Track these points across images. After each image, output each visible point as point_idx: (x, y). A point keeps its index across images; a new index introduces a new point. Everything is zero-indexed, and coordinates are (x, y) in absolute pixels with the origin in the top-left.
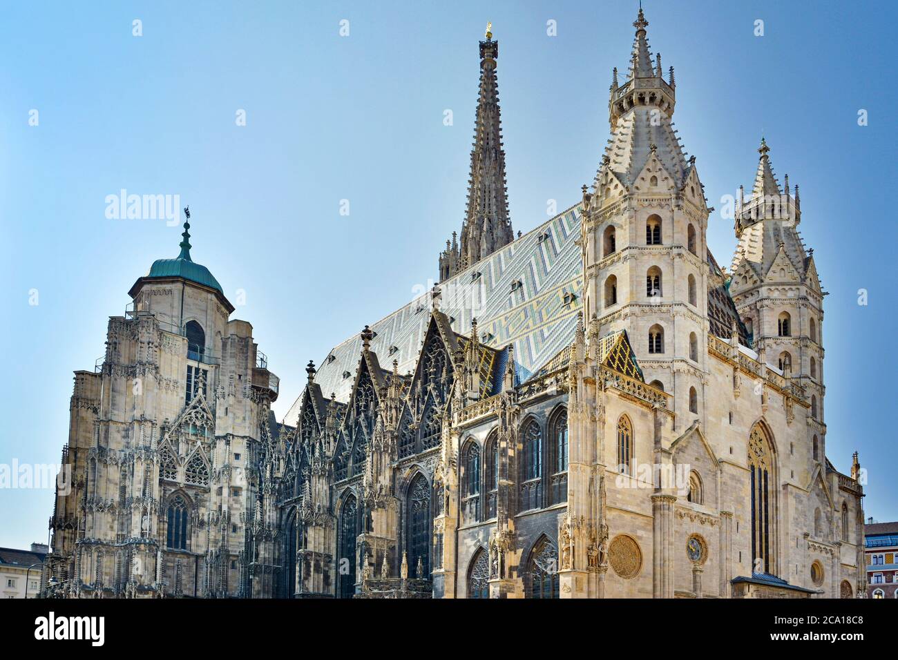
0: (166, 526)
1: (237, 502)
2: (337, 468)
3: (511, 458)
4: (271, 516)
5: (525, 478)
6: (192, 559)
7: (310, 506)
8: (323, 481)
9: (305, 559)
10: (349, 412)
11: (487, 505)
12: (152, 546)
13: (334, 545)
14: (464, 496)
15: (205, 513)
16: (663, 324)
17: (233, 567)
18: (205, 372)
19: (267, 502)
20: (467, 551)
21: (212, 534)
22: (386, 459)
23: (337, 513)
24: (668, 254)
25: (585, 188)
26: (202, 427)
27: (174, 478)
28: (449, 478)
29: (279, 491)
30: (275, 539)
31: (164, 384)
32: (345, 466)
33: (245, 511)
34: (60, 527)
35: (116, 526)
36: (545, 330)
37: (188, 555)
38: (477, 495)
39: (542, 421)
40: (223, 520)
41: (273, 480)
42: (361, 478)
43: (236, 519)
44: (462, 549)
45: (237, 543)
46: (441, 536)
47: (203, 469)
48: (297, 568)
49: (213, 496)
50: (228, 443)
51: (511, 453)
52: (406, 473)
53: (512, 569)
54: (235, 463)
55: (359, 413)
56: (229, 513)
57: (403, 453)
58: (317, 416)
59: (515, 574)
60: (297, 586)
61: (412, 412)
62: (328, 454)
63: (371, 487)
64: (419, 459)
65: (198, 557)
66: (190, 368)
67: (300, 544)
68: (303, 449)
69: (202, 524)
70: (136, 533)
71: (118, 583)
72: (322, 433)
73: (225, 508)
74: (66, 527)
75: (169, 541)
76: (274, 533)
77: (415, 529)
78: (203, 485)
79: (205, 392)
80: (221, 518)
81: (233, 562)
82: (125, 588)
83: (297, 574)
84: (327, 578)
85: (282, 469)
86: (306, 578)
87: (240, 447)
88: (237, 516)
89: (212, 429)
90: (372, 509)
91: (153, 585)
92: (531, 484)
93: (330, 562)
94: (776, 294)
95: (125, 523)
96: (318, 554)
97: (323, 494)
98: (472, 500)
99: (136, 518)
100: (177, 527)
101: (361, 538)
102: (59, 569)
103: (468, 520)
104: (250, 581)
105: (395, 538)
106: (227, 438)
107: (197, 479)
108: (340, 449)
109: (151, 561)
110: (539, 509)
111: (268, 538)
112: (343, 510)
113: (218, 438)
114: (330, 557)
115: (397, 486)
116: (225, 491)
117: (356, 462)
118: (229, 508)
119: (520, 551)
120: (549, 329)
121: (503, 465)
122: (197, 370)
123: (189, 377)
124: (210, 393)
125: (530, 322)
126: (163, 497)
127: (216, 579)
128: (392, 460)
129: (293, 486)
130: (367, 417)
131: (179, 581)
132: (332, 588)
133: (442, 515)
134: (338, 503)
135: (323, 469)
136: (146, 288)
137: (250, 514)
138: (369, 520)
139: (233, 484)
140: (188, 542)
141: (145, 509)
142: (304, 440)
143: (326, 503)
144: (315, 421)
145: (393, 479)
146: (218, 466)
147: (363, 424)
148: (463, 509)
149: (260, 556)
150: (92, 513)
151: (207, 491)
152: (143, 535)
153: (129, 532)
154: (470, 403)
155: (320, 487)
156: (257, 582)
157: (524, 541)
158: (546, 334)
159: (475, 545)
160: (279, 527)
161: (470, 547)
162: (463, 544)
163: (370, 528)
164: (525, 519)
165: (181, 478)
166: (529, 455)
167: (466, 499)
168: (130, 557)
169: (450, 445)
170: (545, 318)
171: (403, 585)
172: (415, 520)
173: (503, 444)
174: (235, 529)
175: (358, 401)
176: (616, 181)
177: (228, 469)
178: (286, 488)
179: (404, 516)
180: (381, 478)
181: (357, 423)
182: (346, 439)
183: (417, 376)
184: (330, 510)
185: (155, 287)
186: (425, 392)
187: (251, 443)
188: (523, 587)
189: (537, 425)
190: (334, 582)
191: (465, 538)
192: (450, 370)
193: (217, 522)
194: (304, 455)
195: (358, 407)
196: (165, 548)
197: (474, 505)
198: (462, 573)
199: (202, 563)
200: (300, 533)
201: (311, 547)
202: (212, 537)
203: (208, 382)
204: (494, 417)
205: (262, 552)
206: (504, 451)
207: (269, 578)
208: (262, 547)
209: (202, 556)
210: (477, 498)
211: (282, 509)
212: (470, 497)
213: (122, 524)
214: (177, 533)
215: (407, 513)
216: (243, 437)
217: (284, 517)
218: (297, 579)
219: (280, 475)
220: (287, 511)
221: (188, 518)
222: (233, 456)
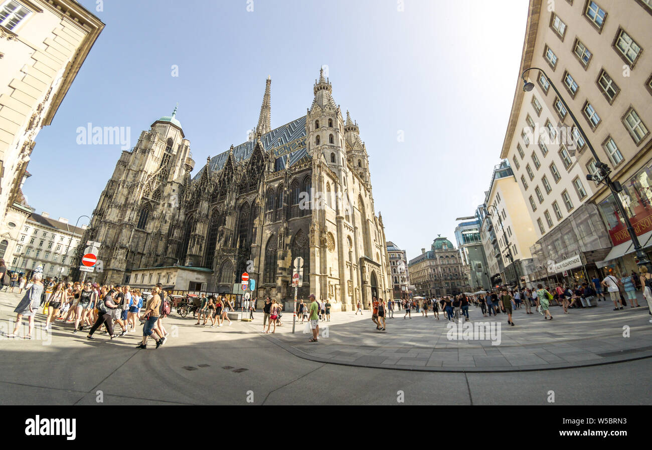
0: (139, 218)
1: (169, 210)
2: (213, 198)
3: (288, 195)
4: (182, 217)
5: (292, 204)
6: (146, 235)
7: (200, 213)
8: (207, 203)
9: (194, 237)
10: (221, 175)
11: (276, 215)
12: (132, 226)
13: (206, 232)
14: (266, 211)
15: (156, 214)
16: (335, 153)
17: (161, 240)
18: (170, 156)
19: (181, 211)
20: (266, 236)
21: (156, 223)
22: (234, 194)
23: (210, 217)
24: (335, 131)
25: (308, 109)
26: (164, 177)
27: (148, 197)
28: (261, 202)
29: (187, 207)
30: (182, 228)
31: (154, 158)
32: (217, 197)
33: (171, 214)
34: (96, 214)
35: (119, 216)
36: (292, 153)
37: (144, 232)
38: (272, 211)
39: (300, 181)
40: (163, 217)
41: (186, 202)
42: (223, 202)
43: (167, 218)
44: (264, 235)
45: (165, 229)
46: (256, 228)
47: (160, 194)
48: (190, 242)
49: (160, 207)
50: (172, 185)
51: (288, 193)
52: (241, 201)
53: (287, 245)
54: (172, 193)
55: (225, 176)
56: (165, 215)
57: (241, 193)
58: (208, 177)
59: (288, 247)
60: (188, 250)
61: (246, 176)
62: (210, 191)
63: (227, 205)
64: (247, 195)
65: (148, 234)
66: (165, 154)
67: (193, 230)
68: (200, 189)
69: (153, 218)
70: (126, 219)
71: (113, 242)
72: (209, 183)
73: (164, 212)
74: (99, 215)
75: (138, 225)
76: (182, 225)
77: (241, 226)
78: (158, 201)
79: (168, 164)
80: (161, 216)
81: (162, 237)
82: (115, 245)
83: (189, 244)
84: (201, 247)
85: (190, 198)
86: (193, 247)
87: (175, 187)
88: (168, 216)
89: (167, 179)
90: (227, 215)
91: (127, 245)
92: (295, 206)
93: (203, 240)
94: (357, 154)
95: (123, 215)
96: (199, 236)
97: (205, 208)
98: (270, 212)
99: (128, 212)
100: (143, 219)
101: (220, 228)
102: (90, 234)
103: (267, 222)
104: (168, 247)
105: (233, 230)
106: (171, 183)
107: (156, 199)
108: (215, 190)
109: (129, 233)
110: (298, 218)
111: (179, 227)
112: (212, 216)
113: (169, 182)
114: (203, 237)
115: (237, 207)
116: (166, 205)
117: (221, 195)
118: (166, 212)
119: (290, 237)
120: (294, 153)
121: (285, 197)
122: (167, 155)
123: (164, 157)
124: (170, 165)
125: (286, 151)
126: (141, 205)
127: (153, 245)
128: (236, 195)
129: (193, 205)
130: (228, 178)
131: (138, 245)
132: (202, 253)
133: (257, 218)
134: (211, 213)
135: (208, 198)
136: (158, 124)
137: (174, 216)
138: (225, 220)
139: (170, 202)
140: (146, 226)
141: (133, 208)
142: (201, 185)
143: (206, 212)
144: (207, 178)
145: (236, 203)
146: (165, 194)
147: (226, 180)
148: (266, 217)
149: (174, 235)
150: (112, 208)
151: (158, 204)
152: (129, 220)
153: (124, 219)
154: (270, 173)
155: (205, 205)
156: (171, 248)
157: (292, 232)
158: (293, 154)
159: (270, 233)
160: (184, 222)
161: (268, 234)
162: (265, 232)
163: (225, 224)
164: (292, 221)
165: (150, 198)
166: (294, 194)
167: (267, 212)
168: (121, 230)
169: (262, 189)
170: (292, 149)
171: (237, 252)
172: (242, 222)
173: (286, 189)
174: (166, 222)
175: (225, 171)
176: (319, 107)
177: (169, 195)
178: (190, 206)
179: (238, 220)
180: (231, 202)
181: (224, 180)
182: (219, 186)
183: (250, 163)
184: (207, 216)
185: (161, 125)
186: (252, 169)
187: (180, 185)
188: (291, 254)
189: (298, 183)
190: (203, 250)
191: (266, 230)
192: (263, 161)
193: (159, 218)
194: (200, 192)
195: (225, 174)
196: (136, 228)
197: (270, 215)
198: (264, 247)
199: (149, 237)
200: (194, 225)
201: (197, 232)
202: (156, 225)
203: (170, 160)
204: (282, 178)
205: (175, 234)
206: (285, 191)
207: (175, 246)
208: (176, 231)
209: (150, 234)
210: (272, 212)
211: (187, 215)
212: (268, 211)
213: (122, 214)
214: (142, 222)
215: (239, 218)
216: (178, 183)
217: (187, 218)
218: (189, 247)
219: (189, 200)
220: (189, 216)
221: (148, 215)
222: (172, 190)
